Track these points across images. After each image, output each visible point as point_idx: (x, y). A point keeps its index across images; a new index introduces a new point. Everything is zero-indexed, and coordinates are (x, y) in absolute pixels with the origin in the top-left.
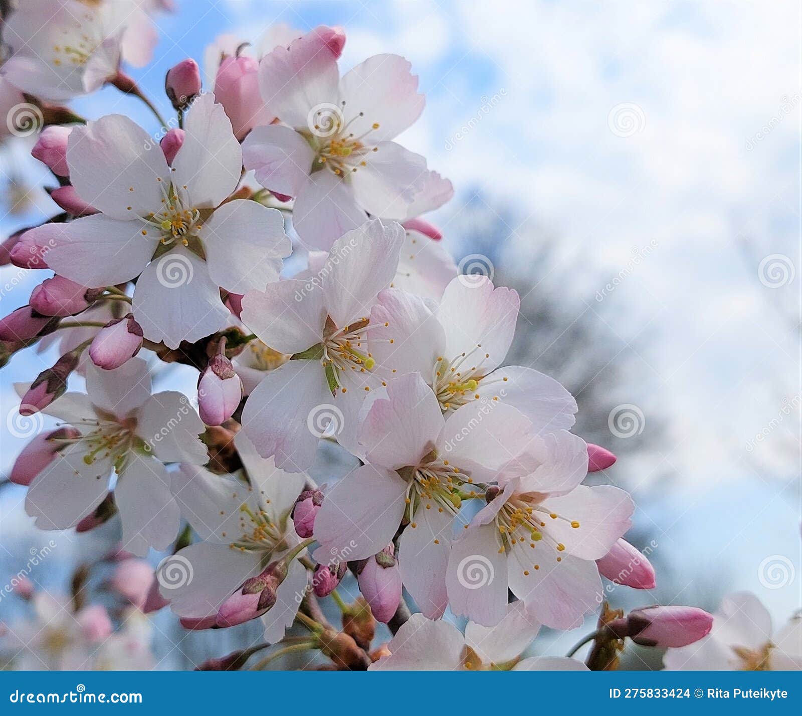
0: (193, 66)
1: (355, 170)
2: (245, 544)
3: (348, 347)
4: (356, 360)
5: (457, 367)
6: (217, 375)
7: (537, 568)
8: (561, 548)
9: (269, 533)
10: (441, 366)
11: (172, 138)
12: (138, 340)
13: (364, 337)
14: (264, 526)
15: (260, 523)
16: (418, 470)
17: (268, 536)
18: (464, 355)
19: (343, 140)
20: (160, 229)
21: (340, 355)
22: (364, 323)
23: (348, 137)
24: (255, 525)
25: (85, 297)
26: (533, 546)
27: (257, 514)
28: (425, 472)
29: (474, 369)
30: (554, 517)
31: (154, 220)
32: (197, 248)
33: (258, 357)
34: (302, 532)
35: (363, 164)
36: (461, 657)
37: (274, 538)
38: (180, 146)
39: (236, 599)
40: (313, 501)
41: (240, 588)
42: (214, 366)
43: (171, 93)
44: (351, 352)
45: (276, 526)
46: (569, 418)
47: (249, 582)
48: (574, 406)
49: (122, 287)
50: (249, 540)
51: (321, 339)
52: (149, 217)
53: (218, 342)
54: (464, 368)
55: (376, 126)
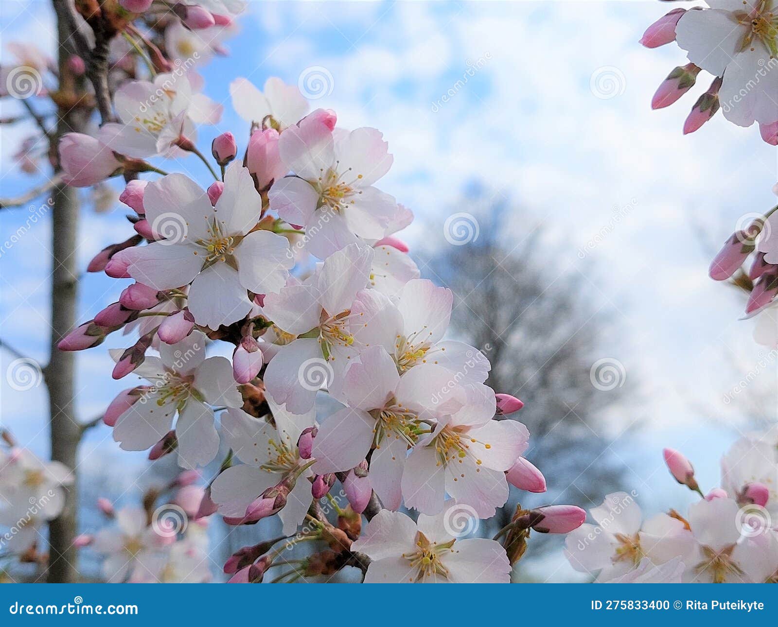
0: (231, 137)
1: (347, 207)
2: (270, 467)
3: (336, 329)
4: (342, 338)
5: (411, 342)
6: (246, 349)
7: (463, 476)
8: (479, 462)
9: (288, 460)
10: (401, 342)
11: (216, 189)
12: (191, 324)
13: (347, 323)
14: (285, 455)
15: (282, 452)
16: (383, 412)
17: (287, 461)
18: (415, 333)
19: (338, 186)
20: (207, 250)
21: (331, 335)
22: (348, 313)
23: (341, 184)
24: (278, 454)
25: (157, 296)
26: (460, 462)
27: (279, 446)
28: (388, 413)
29: (422, 342)
30: (473, 441)
31: (203, 244)
32: (232, 262)
33: (278, 335)
34: (304, 455)
35: (352, 202)
36: (416, 539)
37: (291, 463)
38: (221, 194)
39: (259, 502)
40: (312, 434)
41: (262, 494)
42: (244, 343)
43: (216, 155)
44: (339, 333)
45: (293, 455)
46: (484, 374)
47: (269, 490)
48: (488, 367)
49: (183, 288)
50: (274, 464)
51: (318, 324)
52: (199, 242)
53: (248, 326)
54: (416, 342)
55: (360, 177)
